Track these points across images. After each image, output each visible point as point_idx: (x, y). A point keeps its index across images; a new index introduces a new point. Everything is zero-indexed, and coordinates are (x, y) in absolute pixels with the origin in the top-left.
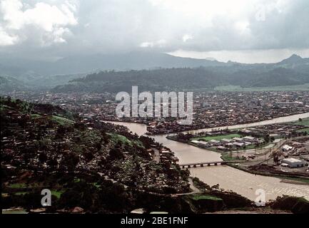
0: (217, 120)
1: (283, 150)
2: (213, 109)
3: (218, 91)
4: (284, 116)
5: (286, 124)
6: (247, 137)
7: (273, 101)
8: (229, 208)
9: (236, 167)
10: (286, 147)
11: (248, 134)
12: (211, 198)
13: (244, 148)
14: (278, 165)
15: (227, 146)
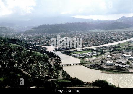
0: (85, 44)
1: (107, 58)
2: (85, 40)
3: (90, 32)
4: (113, 42)
5: (112, 46)
6: (94, 52)
7: (110, 36)
8: (74, 86)
9: (85, 66)
10: (109, 56)
11: (95, 51)
12: (66, 81)
13: (91, 57)
14: (103, 64)
15: (84, 56)
